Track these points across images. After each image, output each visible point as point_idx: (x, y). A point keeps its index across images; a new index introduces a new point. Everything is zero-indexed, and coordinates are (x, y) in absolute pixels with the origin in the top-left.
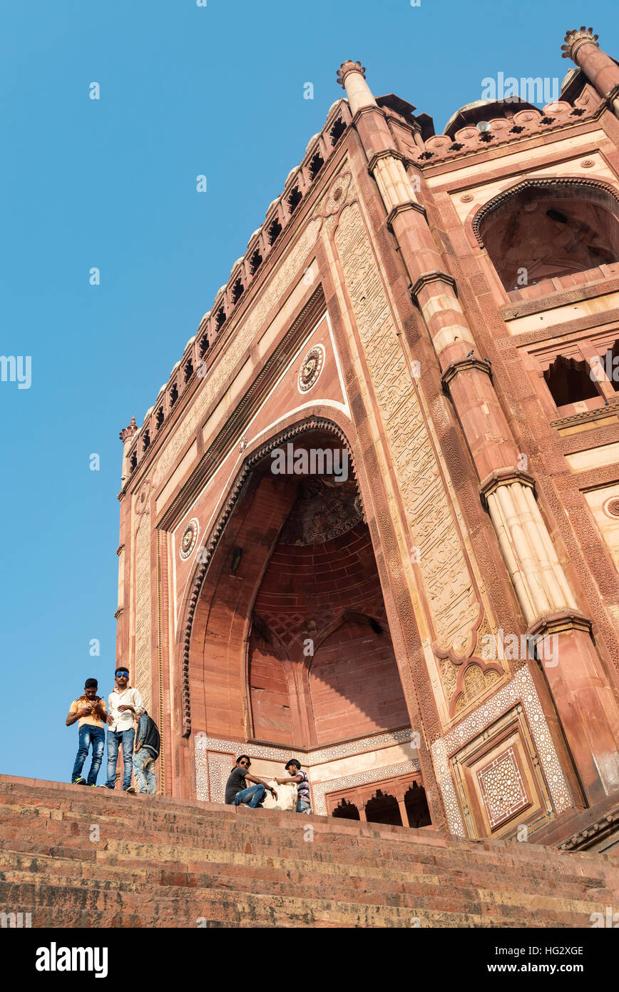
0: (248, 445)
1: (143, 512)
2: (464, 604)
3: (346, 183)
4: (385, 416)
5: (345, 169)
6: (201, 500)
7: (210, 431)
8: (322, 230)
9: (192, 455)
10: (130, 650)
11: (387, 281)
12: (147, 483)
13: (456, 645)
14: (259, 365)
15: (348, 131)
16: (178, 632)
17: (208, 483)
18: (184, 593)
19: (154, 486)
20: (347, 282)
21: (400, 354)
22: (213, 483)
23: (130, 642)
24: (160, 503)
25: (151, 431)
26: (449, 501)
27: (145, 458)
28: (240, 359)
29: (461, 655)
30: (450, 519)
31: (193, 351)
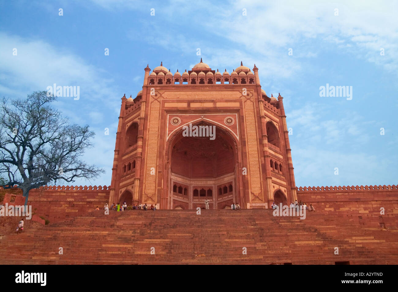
1: (156, 99)
2: (258, 189)
3: (251, 95)
4: (250, 149)
5: (251, 92)
6: (182, 116)
7: (194, 105)
8: (241, 98)
9: (185, 105)
10: (148, 131)
11: (257, 127)
12: (159, 93)
13: (255, 193)
14: (216, 107)
15: (256, 85)
16: (168, 140)
17: (186, 114)
18: (172, 132)
19: (163, 97)
20: (246, 116)
21: (256, 142)
22: (188, 116)
23: (148, 129)
24: (167, 105)
25: (163, 81)
26: (260, 173)
27: (160, 86)
28: (208, 99)
29: (256, 195)
30: (259, 176)
31: (189, 78)
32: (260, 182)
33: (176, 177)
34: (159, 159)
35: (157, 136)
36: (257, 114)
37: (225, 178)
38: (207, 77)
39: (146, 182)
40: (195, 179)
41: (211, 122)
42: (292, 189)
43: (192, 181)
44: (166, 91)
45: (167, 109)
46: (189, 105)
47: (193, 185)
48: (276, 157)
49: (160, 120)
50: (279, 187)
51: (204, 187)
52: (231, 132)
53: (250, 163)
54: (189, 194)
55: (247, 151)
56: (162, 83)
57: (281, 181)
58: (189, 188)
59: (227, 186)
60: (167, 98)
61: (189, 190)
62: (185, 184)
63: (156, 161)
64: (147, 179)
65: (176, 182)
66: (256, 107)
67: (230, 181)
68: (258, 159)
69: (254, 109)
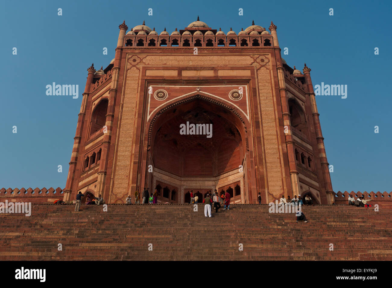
0: (200, 92)
1: (134, 66)
2: (279, 188)
3: (266, 61)
4: (265, 133)
5: (267, 56)
6: (170, 88)
7: (186, 74)
8: (253, 64)
9: (174, 74)
10: (121, 107)
11: (275, 103)
12: (138, 58)
13: (274, 194)
14: (217, 76)
15: (273, 48)
16: (150, 119)
17: (176, 86)
18: (156, 109)
19: (144, 63)
20: (260, 88)
21: (274, 123)
22: (179, 88)
23: (121, 105)
24: (149, 73)
25: (145, 42)
26: (281, 166)
27: (140, 48)
28: (207, 66)
29: (275, 197)
30: (279, 170)
31: (180, 39)
32: (281, 179)
33: (160, 175)
34: (135, 145)
35: (134, 113)
36: (275, 85)
37: (230, 176)
38: (205, 37)
39: (116, 177)
40: (187, 179)
41: (211, 96)
42: (328, 192)
43: (183, 182)
44: (148, 55)
45: (149, 78)
46: (180, 74)
47: (185, 187)
48: (303, 146)
49: (139, 93)
50: (309, 188)
51: (201, 189)
52: (237, 109)
53: (266, 152)
54: (179, 198)
55: (262, 136)
56: (143, 45)
57: (311, 180)
58: (179, 190)
59: (233, 187)
60: (150, 64)
61: (179, 193)
62: (174, 185)
63: (131, 147)
64: (116, 173)
65: (160, 180)
66: (274, 77)
67: (236, 181)
68: (277, 146)
69: (271, 79)
